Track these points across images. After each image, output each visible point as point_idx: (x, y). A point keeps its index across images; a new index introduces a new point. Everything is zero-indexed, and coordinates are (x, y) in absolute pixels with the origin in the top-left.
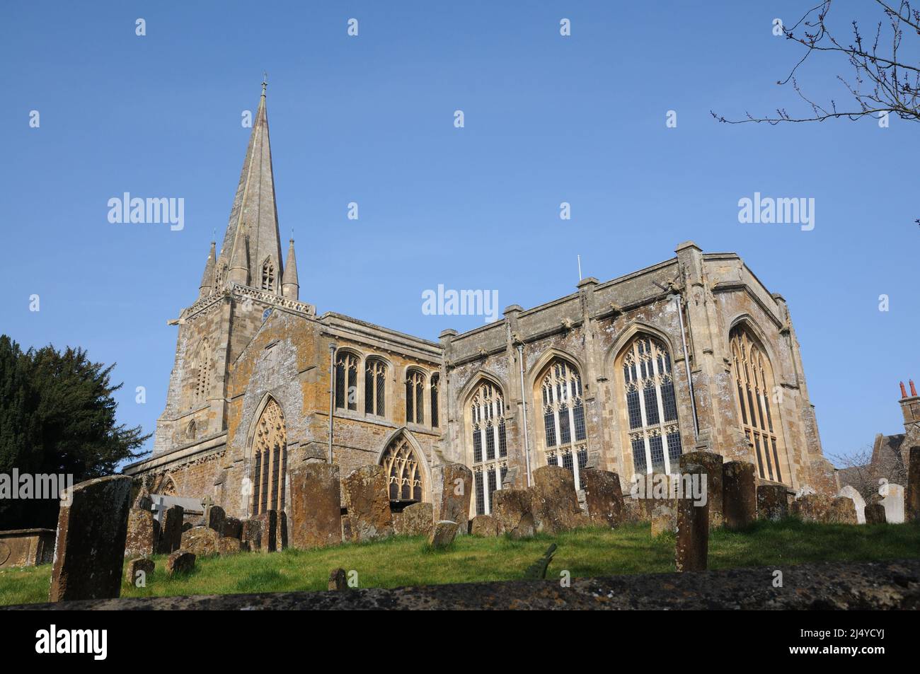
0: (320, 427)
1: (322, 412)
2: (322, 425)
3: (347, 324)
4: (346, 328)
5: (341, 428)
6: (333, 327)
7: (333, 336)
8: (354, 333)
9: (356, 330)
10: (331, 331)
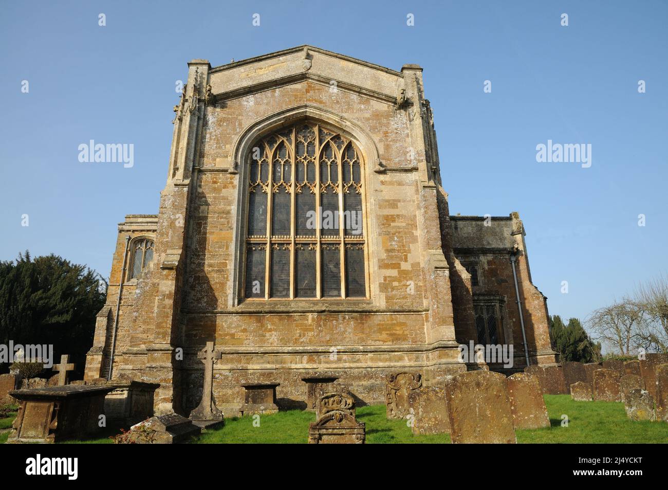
0: (113, 295)
1: (115, 284)
2: (114, 293)
3: (140, 220)
4: (138, 223)
5: (130, 293)
6: (128, 224)
7: (130, 231)
8: (146, 224)
9: (147, 223)
10: (126, 228)
